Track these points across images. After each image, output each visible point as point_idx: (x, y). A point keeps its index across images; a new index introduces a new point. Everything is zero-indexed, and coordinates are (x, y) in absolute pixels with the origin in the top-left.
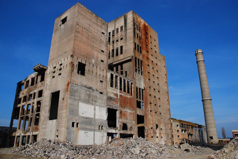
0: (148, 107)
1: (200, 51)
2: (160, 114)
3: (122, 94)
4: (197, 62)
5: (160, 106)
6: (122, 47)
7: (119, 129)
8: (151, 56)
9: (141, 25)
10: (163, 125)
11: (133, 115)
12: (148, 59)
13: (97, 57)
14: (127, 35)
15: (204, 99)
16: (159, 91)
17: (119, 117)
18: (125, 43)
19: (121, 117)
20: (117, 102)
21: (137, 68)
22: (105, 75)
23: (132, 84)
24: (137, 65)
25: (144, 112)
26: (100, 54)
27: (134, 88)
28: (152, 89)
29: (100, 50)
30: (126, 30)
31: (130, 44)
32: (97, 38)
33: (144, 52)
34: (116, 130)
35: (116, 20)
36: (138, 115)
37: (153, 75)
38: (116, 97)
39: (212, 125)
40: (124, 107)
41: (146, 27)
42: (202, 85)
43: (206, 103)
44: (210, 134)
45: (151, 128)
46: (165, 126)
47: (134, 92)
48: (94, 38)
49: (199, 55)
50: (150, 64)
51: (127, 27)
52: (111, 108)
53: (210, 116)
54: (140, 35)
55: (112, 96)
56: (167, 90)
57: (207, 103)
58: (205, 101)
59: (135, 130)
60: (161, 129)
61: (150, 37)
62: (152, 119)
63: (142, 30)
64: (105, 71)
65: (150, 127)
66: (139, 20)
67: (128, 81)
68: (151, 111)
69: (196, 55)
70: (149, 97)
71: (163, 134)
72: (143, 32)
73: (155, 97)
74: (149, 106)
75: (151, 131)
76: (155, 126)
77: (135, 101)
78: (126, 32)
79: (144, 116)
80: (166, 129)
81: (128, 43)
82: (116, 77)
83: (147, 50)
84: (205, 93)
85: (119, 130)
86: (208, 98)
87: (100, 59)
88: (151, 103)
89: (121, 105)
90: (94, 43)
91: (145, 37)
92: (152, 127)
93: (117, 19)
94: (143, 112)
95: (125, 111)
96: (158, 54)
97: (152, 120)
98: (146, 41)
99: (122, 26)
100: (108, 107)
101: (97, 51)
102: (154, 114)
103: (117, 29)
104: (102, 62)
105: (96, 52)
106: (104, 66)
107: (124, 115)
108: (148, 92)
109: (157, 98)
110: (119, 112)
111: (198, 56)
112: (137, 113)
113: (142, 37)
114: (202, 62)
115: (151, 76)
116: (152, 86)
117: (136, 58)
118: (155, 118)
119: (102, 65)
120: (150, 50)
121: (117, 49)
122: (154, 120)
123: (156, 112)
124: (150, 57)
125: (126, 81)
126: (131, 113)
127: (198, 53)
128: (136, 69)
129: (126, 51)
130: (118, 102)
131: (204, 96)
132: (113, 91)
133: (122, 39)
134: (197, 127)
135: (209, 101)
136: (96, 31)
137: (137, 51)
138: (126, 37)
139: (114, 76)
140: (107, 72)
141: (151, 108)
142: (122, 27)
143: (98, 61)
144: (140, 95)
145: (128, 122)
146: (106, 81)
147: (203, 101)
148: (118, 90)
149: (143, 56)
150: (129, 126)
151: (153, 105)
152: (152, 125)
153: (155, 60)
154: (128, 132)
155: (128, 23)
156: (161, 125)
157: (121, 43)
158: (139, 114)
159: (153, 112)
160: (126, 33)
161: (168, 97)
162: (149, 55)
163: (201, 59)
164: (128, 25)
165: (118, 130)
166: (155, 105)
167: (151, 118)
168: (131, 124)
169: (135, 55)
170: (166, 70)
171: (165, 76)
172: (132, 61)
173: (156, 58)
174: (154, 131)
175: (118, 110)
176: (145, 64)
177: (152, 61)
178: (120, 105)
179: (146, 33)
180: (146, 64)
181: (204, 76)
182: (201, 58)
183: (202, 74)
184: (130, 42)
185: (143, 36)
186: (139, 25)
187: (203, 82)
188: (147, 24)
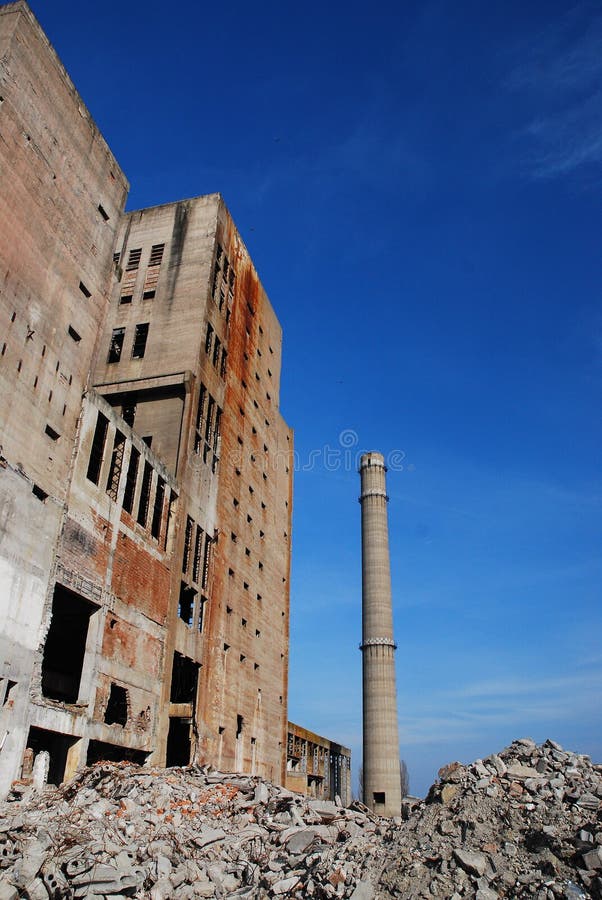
0: (219, 627)
1: (377, 460)
2: (256, 666)
3: (130, 534)
4: (362, 500)
5: (258, 632)
6: (143, 330)
7: (90, 711)
8: (253, 406)
9: (239, 268)
10: (262, 722)
11: (158, 653)
12: (242, 412)
13: (56, 308)
14: (179, 285)
15: (372, 641)
16: (261, 566)
17: (100, 650)
18: (163, 313)
19: (107, 650)
20: (102, 564)
21: (202, 434)
22: (73, 406)
23: (174, 496)
24: (204, 422)
25: (201, 643)
26: (72, 298)
27: (177, 520)
28: (241, 550)
29: (77, 278)
30: (177, 263)
31: (188, 321)
32: (75, 220)
33: (233, 378)
34: (75, 715)
35: (137, 215)
36: (177, 654)
37: (251, 490)
38: (102, 540)
39: (389, 747)
40: (130, 601)
41: (252, 286)
42: (368, 586)
43: (374, 658)
44: (375, 783)
45: (218, 730)
46: (266, 728)
47: (175, 537)
48: (60, 209)
49: (373, 475)
50: (246, 438)
51: (184, 253)
52: (71, 587)
53: (384, 710)
54: (231, 302)
55: (88, 526)
56: (285, 571)
57: (380, 658)
58: (374, 649)
59: (159, 729)
60: (253, 740)
61: (258, 331)
62: (228, 684)
63: (239, 287)
64: (76, 390)
65: (216, 725)
66: (236, 246)
67: (163, 477)
68: (226, 647)
69: (362, 471)
70: (226, 577)
71: (257, 763)
72: (242, 299)
73: (246, 586)
74: (222, 623)
75: (218, 745)
76: (235, 722)
77: (173, 580)
78: (178, 270)
79: (198, 665)
80: (268, 745)
81: (176, 317)
82: (120, 438)
83: (244, 376)
84: (375, 618)
85: (89, 722)
86: (387, 641)
87: (66, 322)
88: (229, 611)
89: (117, 587)
90: (56, 228)
91: (243, 318)
92: (222, 726)
93: (142, 212)
94: (197, 643)
95: (129, 621)
96: (273, 408)
97: (226, 693)
98: (245, 338)
99: (163, 245)
100: (60, 578)
101: (61, 274)
102: (235, 663)
103: (136, 255)
104: (70, 340)
105: (57, 277)
106: (78, 362)
107: (124, 644)
108: (227, 557)
109: (254, 590)
110: (103, 619)
111: (368, 477)
112: (177, 643)
113: (234, 314)
114: (380, 503)
115: (244, 490)
116: (240, 536)
117: (203, 389)
118: (238, 684)
119: (69, 352)
120: (251, 380)
121: (117, 332)
122: (232, 690)
123: (242, 657)
124: (249, 408)
125: (155, 475)
126: (151, 639)
127: (369, 465)
128: (198, 438)
129: (162, 349)
130: (105, 564)
131: (372, 631)
132: (94, 503)
133: (149, 296)
134: (326, 750)
135: (386, 653)
136: (76, 185)
137: (212, 363)
138: (173, 292)
139: (112, 429)
140: (83, 396)
141: (228, 632)
142: (157, 251)
143: (58, 327)
144: (196, 559)
145: (135, 681)
146: (74, 439)
147: (364, 648)
148: (114, 505)
149: (229, 392)
150: (136, 703)
151: (236, 619)
152: (222, 717)
153: (262, 427)
154: (128, 738)
155: (192, 239)
156: (255, 719)
157: (143, 311)
158: (181, 650)
159: (235, 652)
160: (177, 275)
161: (288, 600)
162: (247, 397)
163: (380, 492)
164: (188, 245)
165: (85, 721)
166: (244, 622)
167: (224, 680)
168: (144, 696)
169: (202, 375)
170: (290, 487)
171: (285, 510)
172: (188, 396)
173: (267, 423)
174: (229, 747)
175: (99, 607)
176: (231, 431)
177: (254, 431)
178: (114, 581)
179: (248, 304)
180: (235, 431)
181: (379, 554)
182: (377, 484)
183: (373, 546)
184: (188, 314)
185: (238, 312)
186: (234, 263)
187: (374, 578)
188: (255, 276)
